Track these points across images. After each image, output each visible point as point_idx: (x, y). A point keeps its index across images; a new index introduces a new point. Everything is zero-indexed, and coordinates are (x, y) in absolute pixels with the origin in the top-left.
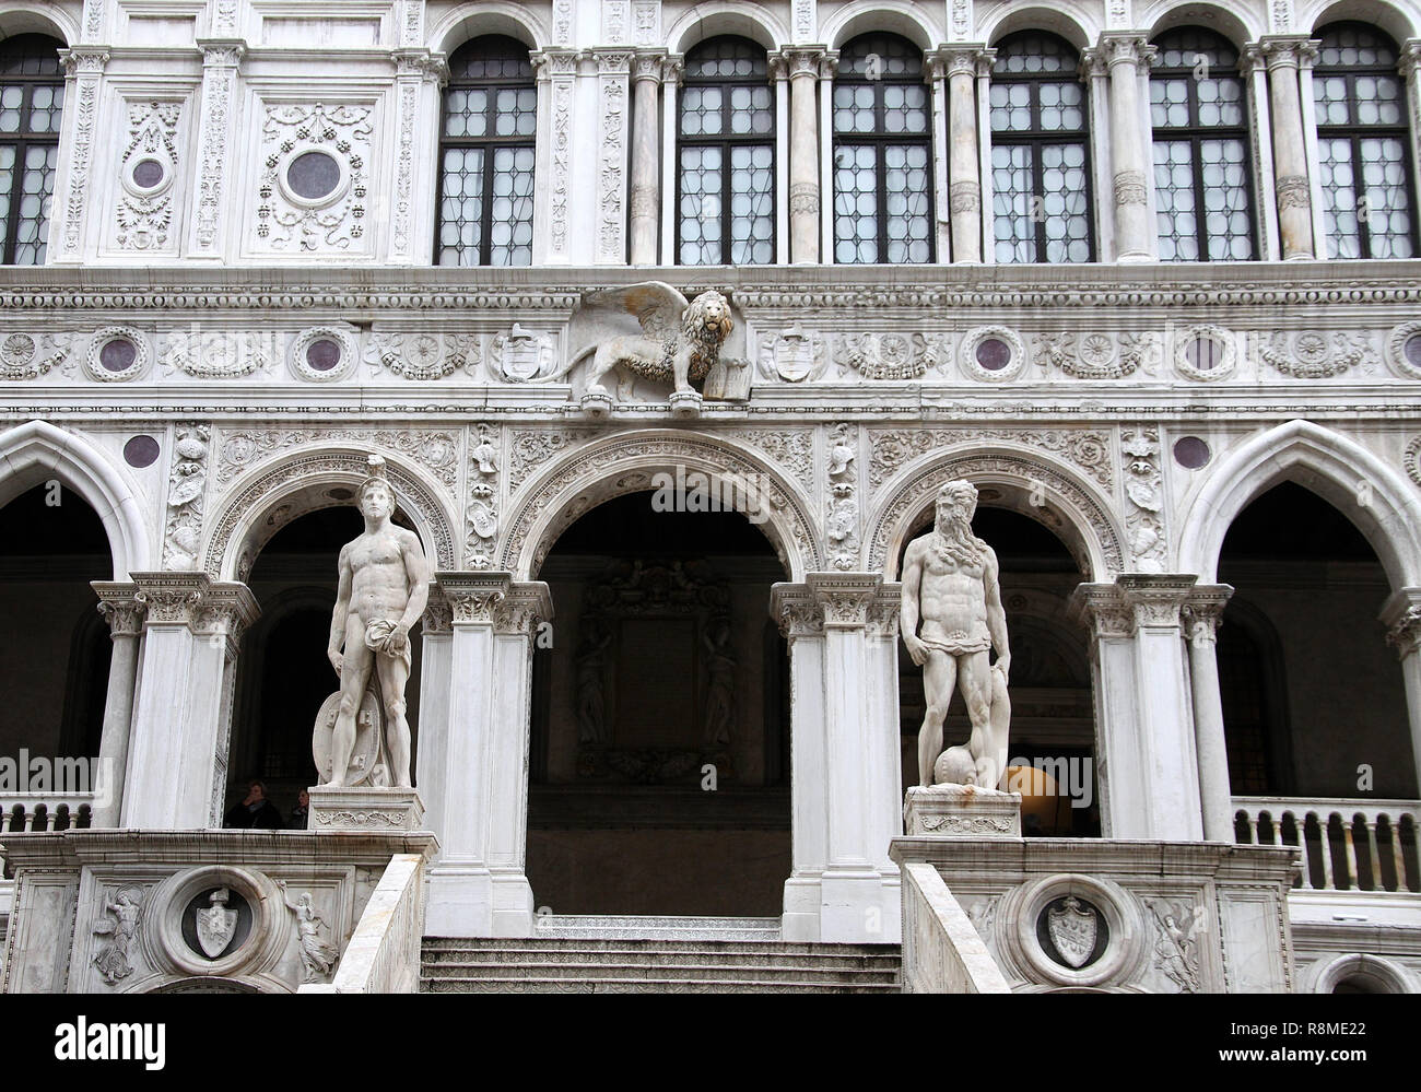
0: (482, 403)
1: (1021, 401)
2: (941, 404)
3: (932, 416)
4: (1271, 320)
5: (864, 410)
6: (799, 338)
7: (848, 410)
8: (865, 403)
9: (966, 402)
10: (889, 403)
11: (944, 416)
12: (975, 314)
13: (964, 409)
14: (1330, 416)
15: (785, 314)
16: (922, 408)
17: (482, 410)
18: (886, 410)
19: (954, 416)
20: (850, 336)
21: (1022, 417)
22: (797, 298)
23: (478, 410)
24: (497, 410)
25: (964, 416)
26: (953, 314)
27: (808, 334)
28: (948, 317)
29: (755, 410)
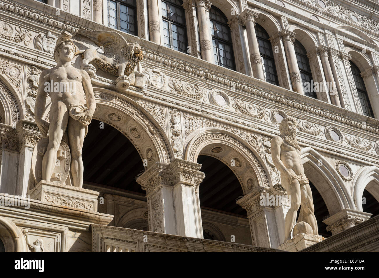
0: (36, 57)
1: (233, 118)
2: (209, 111)
3: (205, 114)
4: (297, 114)
5: (183, 106)
6: (158, 73)
7: (178, 104)
8: (184, 103)
9: (217, 113)
10: (192, 106)
11: (209, 116)
12: (215, 84)
13: (215, 115)
14: (318, 148)
15: (154, 64)
16: (203, 111)
17: (36, 60)
18: (190, 108)
19: (213, 117)
20: (174, 79)
21: (233, 123)
22: (159, 58)
23: (33, 60)
24: (42, 62)
25: (215, 118)
26: (209, 82)
27: (161, 73)
28: (207, 82)
29: (145, 94)
